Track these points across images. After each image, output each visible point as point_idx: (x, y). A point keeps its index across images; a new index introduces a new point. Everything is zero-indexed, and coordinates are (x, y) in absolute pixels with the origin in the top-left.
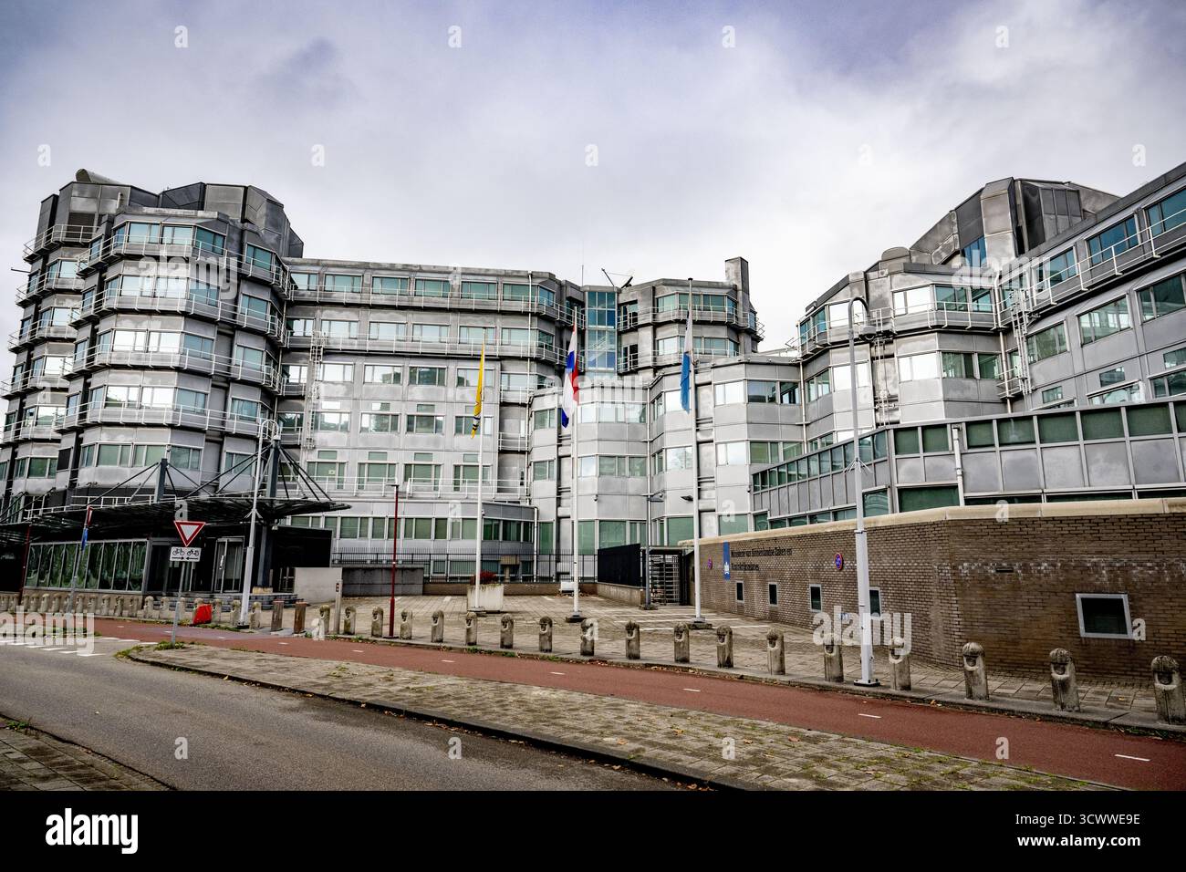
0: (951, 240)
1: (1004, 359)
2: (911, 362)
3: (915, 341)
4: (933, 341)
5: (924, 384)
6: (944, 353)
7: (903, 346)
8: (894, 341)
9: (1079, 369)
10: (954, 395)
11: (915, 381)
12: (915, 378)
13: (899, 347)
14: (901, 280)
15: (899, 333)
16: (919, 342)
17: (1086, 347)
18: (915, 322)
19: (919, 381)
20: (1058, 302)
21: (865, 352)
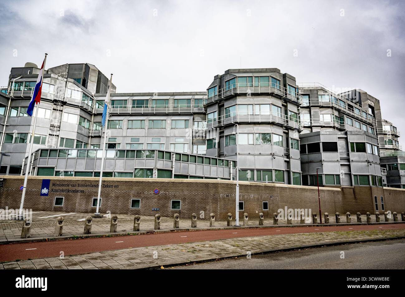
0: (65, 73)
1: (92, 123)
2: (68, 115)
3: (72, 108)
4: (78, 111)
5: (71, 125)
6: (81, 116)
7: (67, 109)
8: (64, 106)
9: (124, 135)
10: (79, 131)
11: (68, 123)
12: (68, 122)
13: (66, 109)
14: (71, 85)
15: (68, 104)
16: (73, 110)
17: (128, 130)
18: (73, 102)
19: (70, 123)
20: (120, 113)
21: (51, 106)
